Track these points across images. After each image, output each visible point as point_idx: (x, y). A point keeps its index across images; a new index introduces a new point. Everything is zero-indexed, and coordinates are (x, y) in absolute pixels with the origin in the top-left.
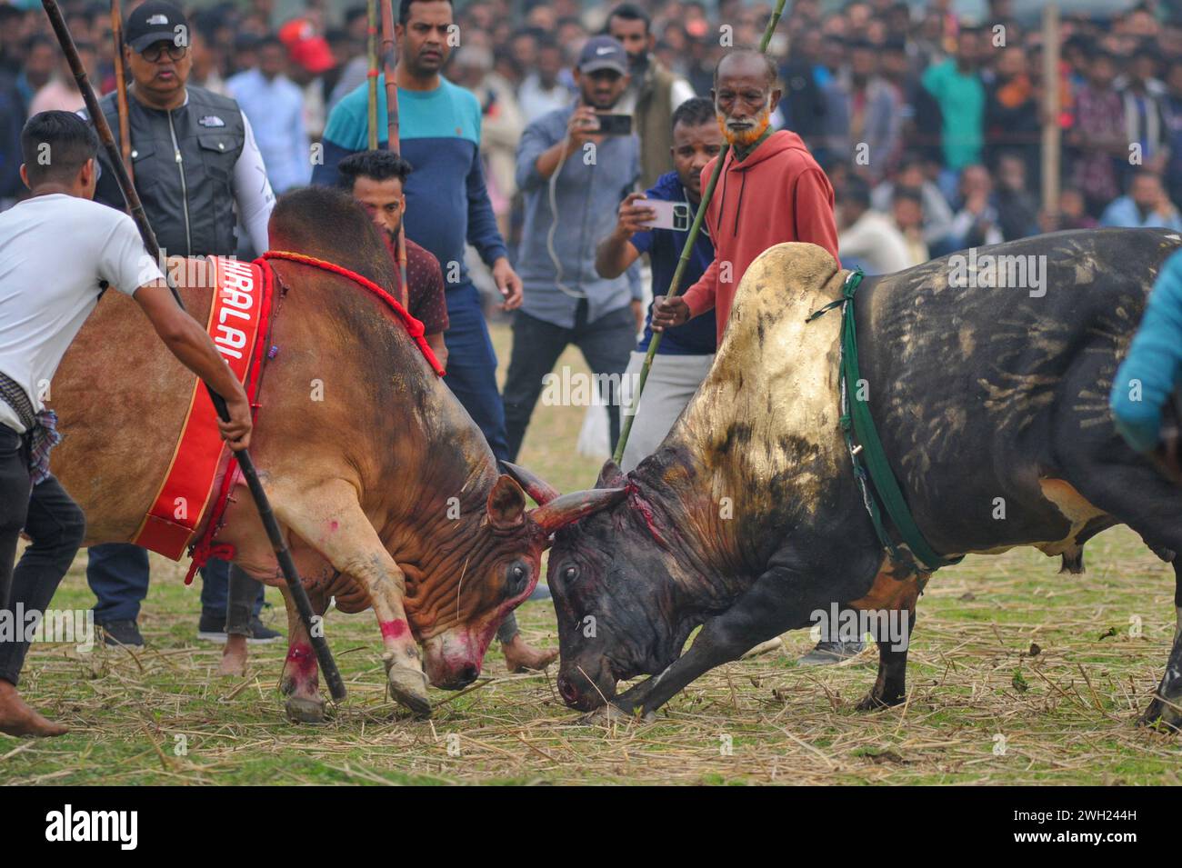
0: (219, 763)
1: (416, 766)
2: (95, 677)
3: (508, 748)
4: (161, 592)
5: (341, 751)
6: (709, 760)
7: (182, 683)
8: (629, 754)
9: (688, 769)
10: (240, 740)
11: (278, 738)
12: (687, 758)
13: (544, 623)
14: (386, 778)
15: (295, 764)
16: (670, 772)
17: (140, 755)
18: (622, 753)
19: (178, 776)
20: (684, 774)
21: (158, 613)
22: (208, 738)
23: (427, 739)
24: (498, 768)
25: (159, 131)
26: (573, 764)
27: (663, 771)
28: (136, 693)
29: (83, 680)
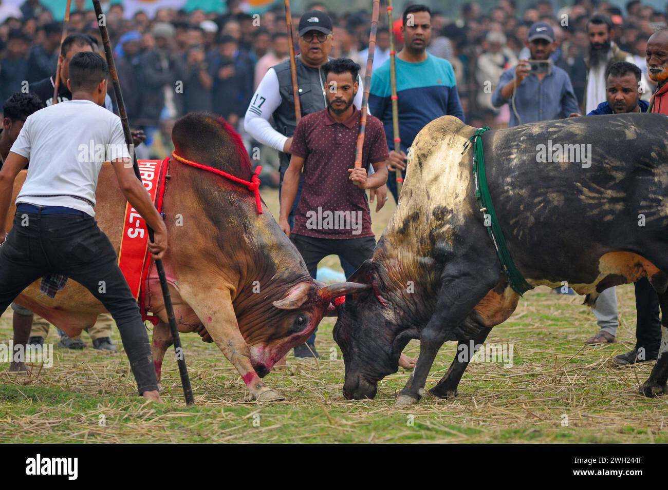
0: (359, 421)
1: (466, 422)
2: (293, 375)
3: (516, 412)
4: (328, 329)
5: (425, 414)
6: (626, 419)
7: (339, 378)
8: (582, 416)
9: (614, 424)
10: (371, 408)
11: (391, 407)
12: (614, 417)
13: (535, 345)
14: (450, 428)
15: (400, 422)
16: (604, 425)
17: (317, 417)
18: (578, 415)
19: (338, 428)
20: (612, 426)
21: (326, 340)
22: (353, 407)
23: (471, 408)
24: (510, 423)
25: (314, 79)
26: (551, 421)
27: (601, 425)
28: (315, 383)
29: (286, 376)
